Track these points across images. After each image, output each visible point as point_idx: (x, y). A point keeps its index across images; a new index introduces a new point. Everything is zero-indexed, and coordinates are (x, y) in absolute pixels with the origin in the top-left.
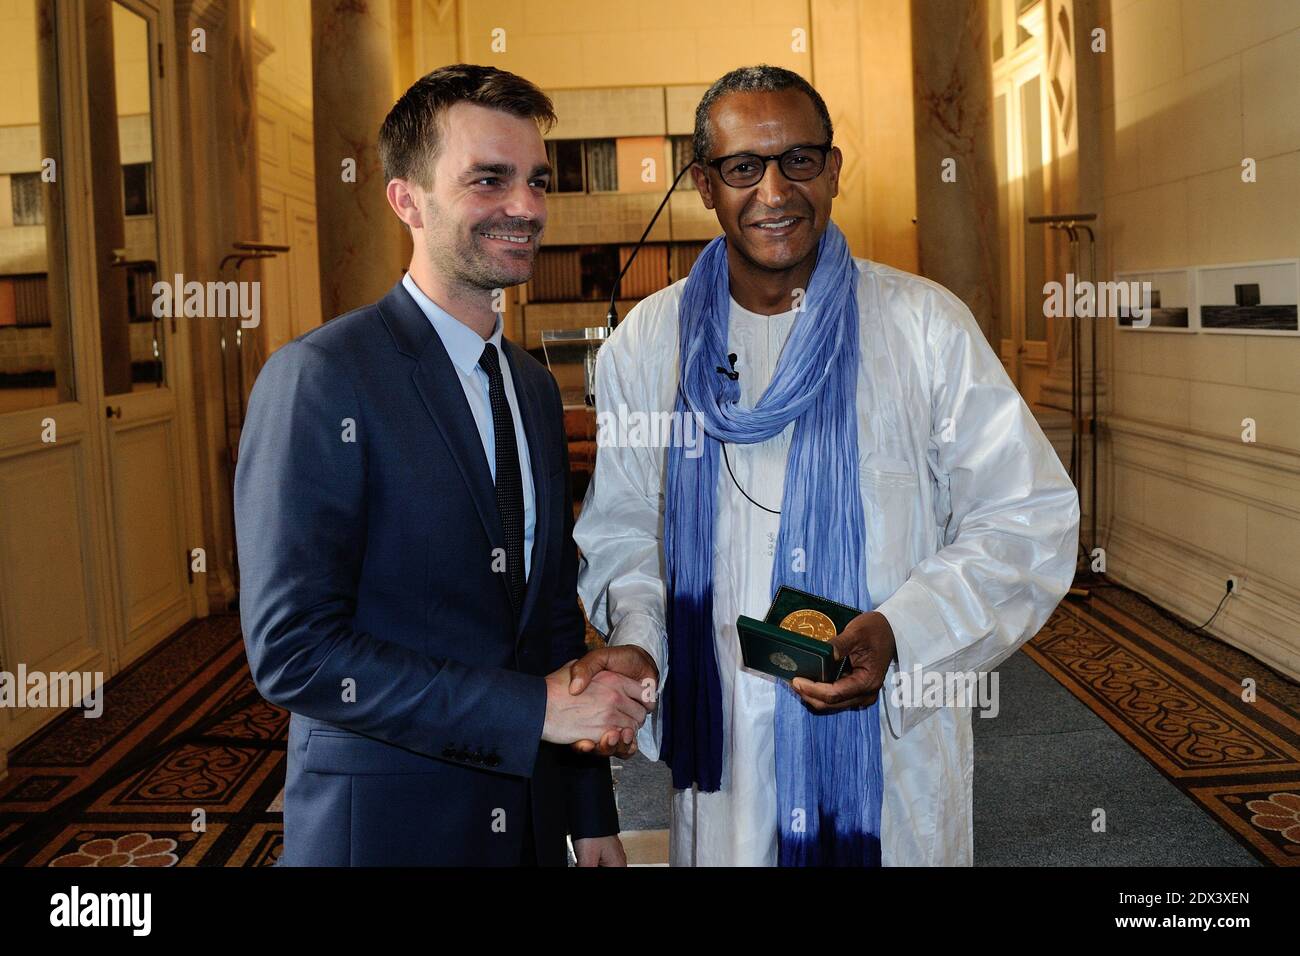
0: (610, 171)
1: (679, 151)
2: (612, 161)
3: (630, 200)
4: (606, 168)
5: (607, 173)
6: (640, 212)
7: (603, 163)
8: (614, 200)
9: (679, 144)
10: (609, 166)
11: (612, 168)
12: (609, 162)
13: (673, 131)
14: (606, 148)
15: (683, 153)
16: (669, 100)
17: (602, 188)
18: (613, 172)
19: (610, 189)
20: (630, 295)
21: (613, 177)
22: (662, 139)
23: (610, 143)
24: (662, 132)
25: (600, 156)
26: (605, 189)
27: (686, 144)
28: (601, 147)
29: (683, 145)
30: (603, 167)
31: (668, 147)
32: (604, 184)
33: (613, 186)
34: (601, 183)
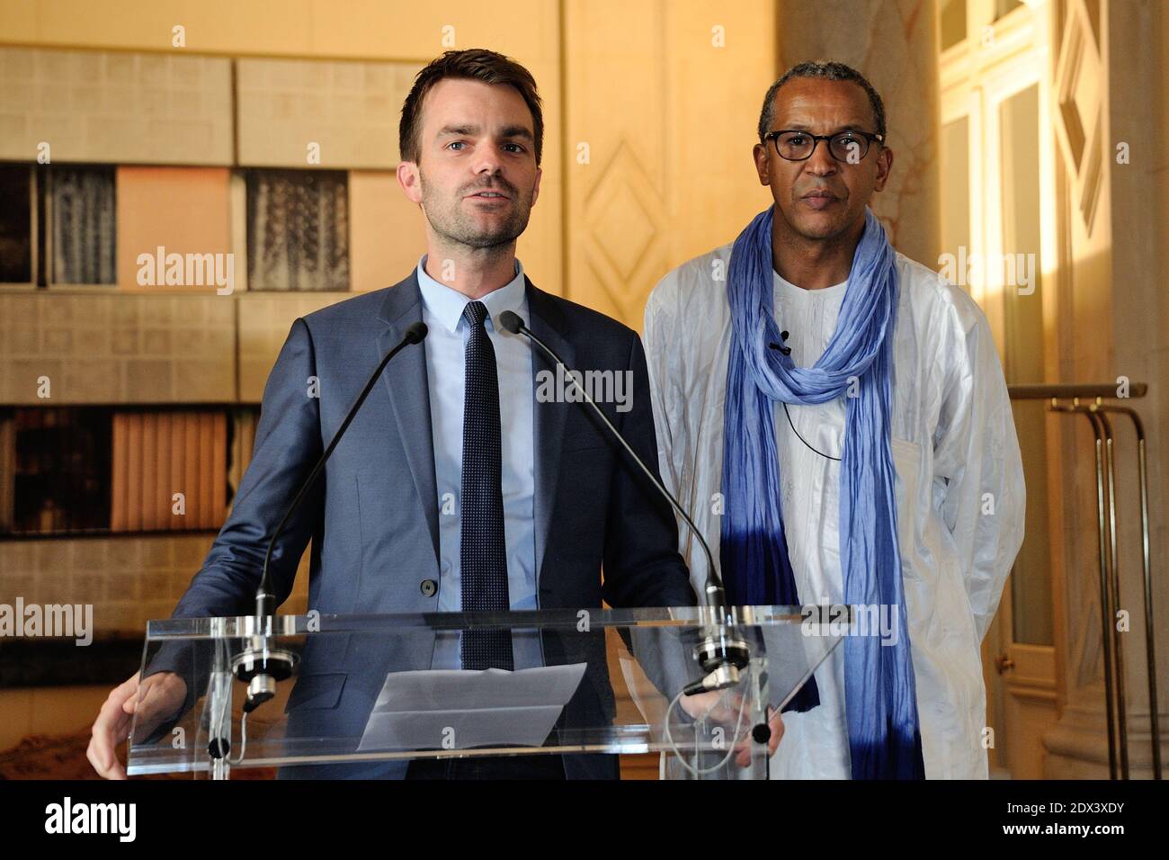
0: (97, 238)
1: (262, 202)
2: (105, 215)
3: (143, 306)
4: (90, 232)
5: (90, 242)
6: (166, 335)
7: (84, 221)
8: (106, 304)
9: (264, 188)
10: (97, 227)
11: (105, 233)
12: (97, 219)
13: (249, 158)
14: (89, 184)
15: (271, 208)
16: (242, 88)
17: (78, 277)
18: (106, 244)
19: (98, 281)
20: (132, 526)
21: (106, 252)
22: (225, 175)
23: (105, 174)
24: (225, 158)
25: (77, 203)
26: (85, 281)
27: (280, 188)
28: (80, 186)
29: (271, 190)
30: (83, 230)
31: (238, 193)
32: (84, 270)
33: (105, 273)
34: (77, 265)
